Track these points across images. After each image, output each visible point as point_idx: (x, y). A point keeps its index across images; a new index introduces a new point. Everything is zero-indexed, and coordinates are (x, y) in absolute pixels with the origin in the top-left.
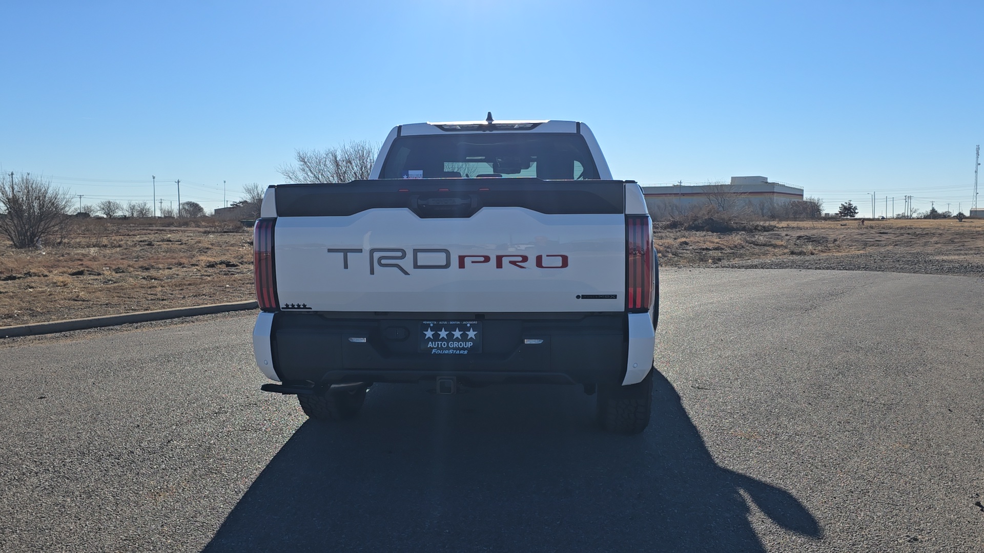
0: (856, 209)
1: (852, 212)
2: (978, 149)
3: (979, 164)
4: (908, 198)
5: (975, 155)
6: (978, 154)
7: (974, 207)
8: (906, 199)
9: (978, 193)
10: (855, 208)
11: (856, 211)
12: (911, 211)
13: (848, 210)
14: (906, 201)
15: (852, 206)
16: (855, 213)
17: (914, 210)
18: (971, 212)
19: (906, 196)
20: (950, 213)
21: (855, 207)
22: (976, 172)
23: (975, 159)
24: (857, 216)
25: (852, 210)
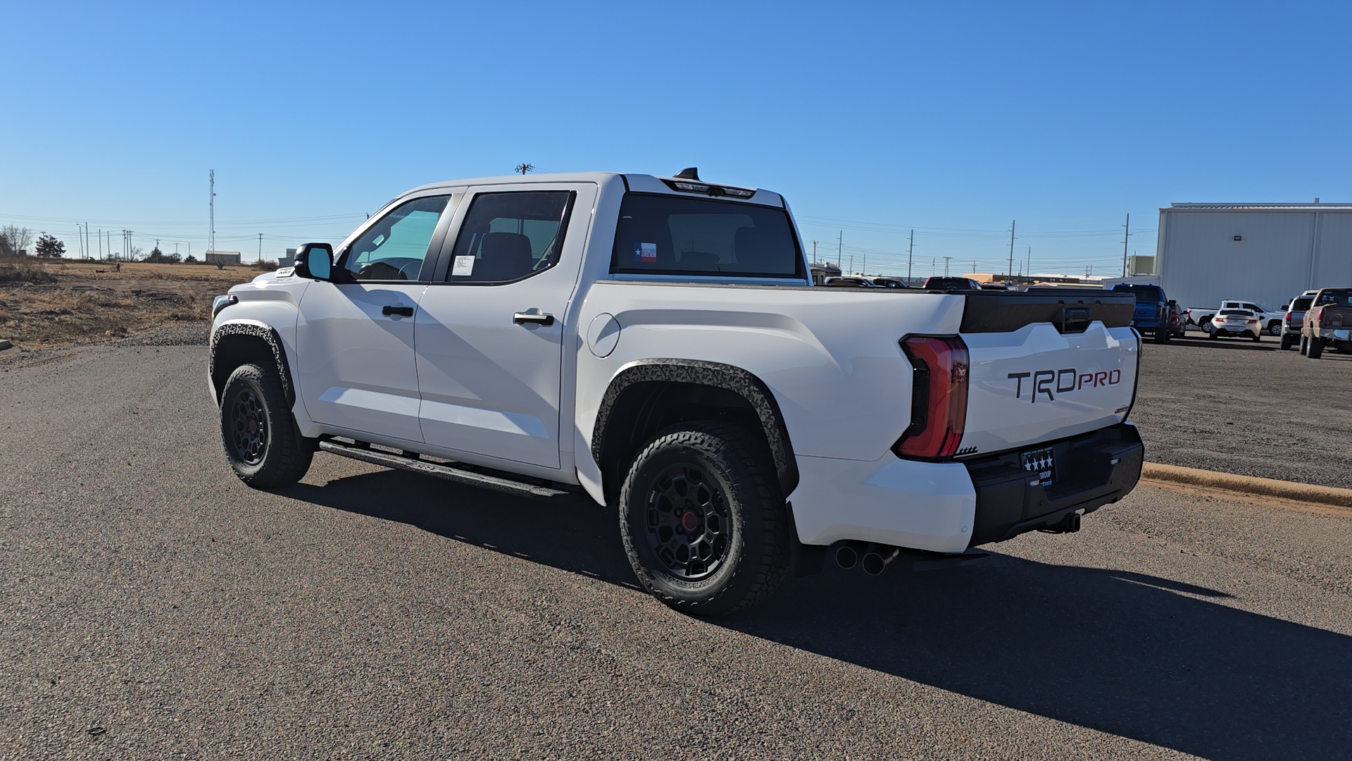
0: (63, 246)
1: (57, 251)
2: (212, 175)
3: (215, 195)
4: (127, 234)
5: (210, 184)
6: (212, 181)
7: (211, 250)
8: (124, 235)
9: (214, 232)
10: (61, 245)
11: (63, 249)
12: (132, 251)
13: (50, 248)
14: (125, 238)
15: (56, 242)
16: (61, 251)
17: (136, 250)
18: (207, 255)
19: (124, 231)
20: (180, 255)
21: (60, 243)
22: (211, 204)
23: (210, 188)
24: (64, 256)
25: (56, 247)
